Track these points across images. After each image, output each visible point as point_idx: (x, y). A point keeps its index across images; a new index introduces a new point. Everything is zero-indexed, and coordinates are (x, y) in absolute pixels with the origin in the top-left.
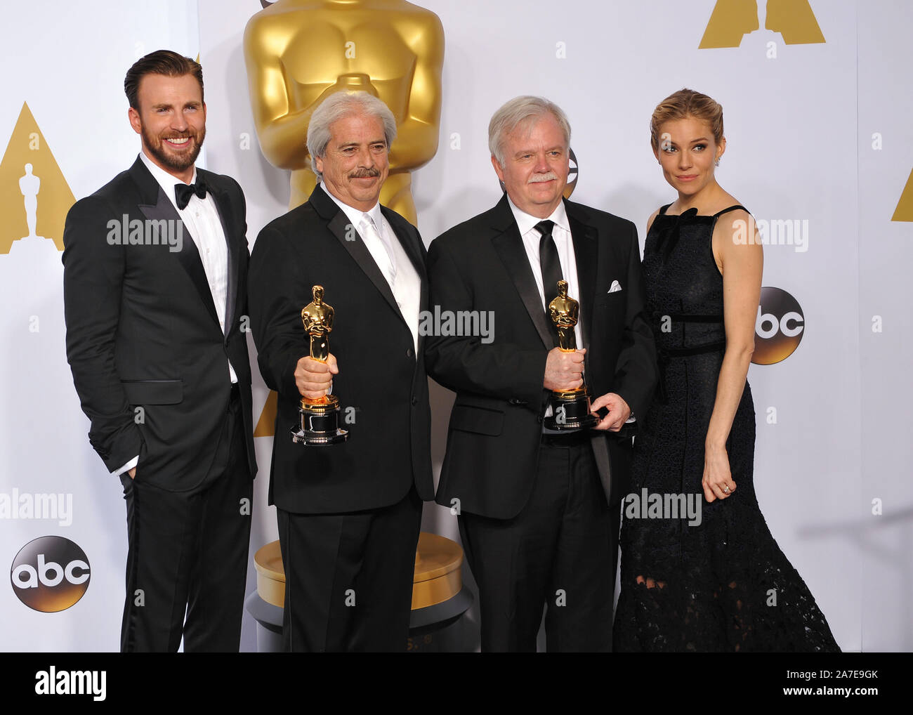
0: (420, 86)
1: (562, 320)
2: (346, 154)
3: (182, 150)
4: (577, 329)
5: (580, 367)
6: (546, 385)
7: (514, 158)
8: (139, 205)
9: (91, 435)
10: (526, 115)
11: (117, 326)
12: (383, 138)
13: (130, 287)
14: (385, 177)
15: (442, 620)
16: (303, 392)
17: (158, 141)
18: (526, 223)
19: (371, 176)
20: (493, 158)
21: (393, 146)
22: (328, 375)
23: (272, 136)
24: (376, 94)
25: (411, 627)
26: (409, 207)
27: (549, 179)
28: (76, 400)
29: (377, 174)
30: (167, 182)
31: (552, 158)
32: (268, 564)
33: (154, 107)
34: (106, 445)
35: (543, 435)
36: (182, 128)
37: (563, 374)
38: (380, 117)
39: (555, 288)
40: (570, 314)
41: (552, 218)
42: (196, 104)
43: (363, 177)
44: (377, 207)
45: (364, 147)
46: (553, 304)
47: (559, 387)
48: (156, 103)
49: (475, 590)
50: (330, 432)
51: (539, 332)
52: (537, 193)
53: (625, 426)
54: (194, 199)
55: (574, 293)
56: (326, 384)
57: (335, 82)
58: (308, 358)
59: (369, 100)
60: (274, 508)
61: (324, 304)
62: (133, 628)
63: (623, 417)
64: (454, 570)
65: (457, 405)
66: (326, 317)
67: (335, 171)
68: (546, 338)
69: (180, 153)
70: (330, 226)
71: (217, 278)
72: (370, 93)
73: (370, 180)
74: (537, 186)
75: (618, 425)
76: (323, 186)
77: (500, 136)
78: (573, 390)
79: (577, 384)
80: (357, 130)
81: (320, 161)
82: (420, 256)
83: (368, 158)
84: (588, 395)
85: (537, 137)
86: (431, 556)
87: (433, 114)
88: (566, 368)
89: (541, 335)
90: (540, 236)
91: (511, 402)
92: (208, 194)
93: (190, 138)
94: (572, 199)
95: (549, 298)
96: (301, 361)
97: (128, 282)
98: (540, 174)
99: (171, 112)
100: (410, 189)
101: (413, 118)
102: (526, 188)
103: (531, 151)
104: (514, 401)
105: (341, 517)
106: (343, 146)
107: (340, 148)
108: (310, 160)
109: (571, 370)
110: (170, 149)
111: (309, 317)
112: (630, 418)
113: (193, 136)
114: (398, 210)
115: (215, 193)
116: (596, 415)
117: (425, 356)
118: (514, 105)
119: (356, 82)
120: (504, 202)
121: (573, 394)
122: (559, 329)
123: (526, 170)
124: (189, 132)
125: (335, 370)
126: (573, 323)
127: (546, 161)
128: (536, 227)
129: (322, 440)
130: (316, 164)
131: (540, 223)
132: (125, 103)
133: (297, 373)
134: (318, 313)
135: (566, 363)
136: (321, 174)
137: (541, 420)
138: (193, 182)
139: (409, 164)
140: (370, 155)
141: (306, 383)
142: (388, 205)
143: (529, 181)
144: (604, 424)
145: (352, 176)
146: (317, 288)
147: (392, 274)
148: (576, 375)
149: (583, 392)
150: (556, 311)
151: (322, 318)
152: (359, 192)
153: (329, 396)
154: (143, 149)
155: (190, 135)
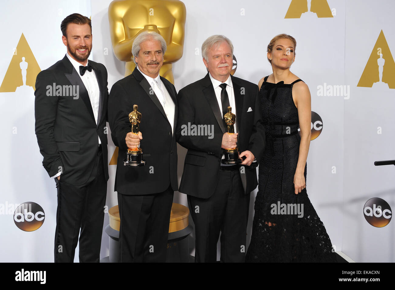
0: (176, 30)
1: (229, 122)
2: (146, 55)
3: (84, 53)
4: (235, 125)
5: (235, 140)
6: (222, 147)
7: (212, 58)
8: (65, 74)
9: (43, 162)
10: (216, 41)
11: (55, 120)
12: (161, 49)
13: (61, 105)
14: (161, 65)
15: (180, 237)
16: (128, 146)
17: (74, 50)
18: (216, 84)
19: (156, 64)
20: (204, 59)
21: (166, 53)
22: (138, 140)
23: (119, 48)
24: (159, 33)
25: (168, 239)
26: (171, 77)
27: (226, 66)
28: (38, 149)
29: (158, 64)
30: (76, 65)
31: (227, 58)
32: (114, 214)
33: (73, 36)
34: (49, 166)
35: (221, 166)
36: (84, 45)
37: (229, 142)
38: (160, 41)
39: (227, 109)
40: (232, 119)
41: (226, 82)
42: (89, 36)
43: (153, 64)
44: (158, 77)
45: (153, 53)
46: (226, 116)
47: (227, 147)
48: (74, 35)
49: (194, 226)
50: (138, 162)
51: (220, 126)
52: (221, 71)
53: (252, 163)
54: (87, 72)
55: (234, 111)
56: (138, 143)
57: (143, 28)
58: (131, 133)
59: (156, 35)
60: (116, 192)
61: (138, 112)
62: (59, 238)
63: (252, 160)
64: (186, 218)
65: (188, 155)
66: (138, 117)
67: (142, 62)
68: (223, 129)
69: (83, 55)
70: (140, 84)
71: (95, 103)
72: (157, 32)
73: (155, 66)
74: (221, 68)
75: (250, 163)
76: (138, 68)
77: (206, 50)
78: (233, 149)
79: (234, 146)
80: (151, 46)
81: (137, 58)
82: (175, 96)
83: (154, 57)
84: (239, 151)
85: (220, 50)
86: (176, 212)
87: (181, 41)
88: (230, 140)
89: (221, 128)
90: (221, 89)
91: (209, 153)
92: (92, 70)
93: (86, 49)
94: (234, 75)
95: (224, 113)
96: (128, 134)
97: (60, 104)
98: (222, 64)
99: (79, 39)
100: (171, 70)
101: (173, 42)
102: (217, 70)
103: (218, 55)
104: (210, 153)
105: (143, 197)
106: (145, 52)
107: (143, 53)
108: (133, 58)
109: (232, 141)
110: (79, 53)
111: (132, 117)
112: (254, 160)
113: (87, 49)
114: (167, 78)
115: (95, 70)
116: (241, 159)
117: (176, 135)
118: (212, 38)
119: (152, 28)
120: (208, 76)
121: (233, 151)
122: (228, 125)
123: (217, 63)
124: (86, 47)
125: (141, 138)
126: (233, 123)
127: (224, 59)
128: (220, 86)
129: (135, 165)
130: (135, 59)
131: (221, 84)
132: (61, 34)
133: (126, 139)
134: (135, 115)
135: (230, 138)
136: (137, 63)
137: (220, 161)
138: (87, 65)
139: (171, 61)
140: (155, 56)
141: (130, 143)
142: (163, 76)
143: (218, 67)
144: (244, 162)
145: (148, 64)
146: (135, 106)
147: (164, 103)
148: (234, 143)
149: (237, 150)
150: (227, 118)
151: (137, 117)
152: (151, 70)
153: (138, 148)
154: (67, 52)
155: (87, 48)
